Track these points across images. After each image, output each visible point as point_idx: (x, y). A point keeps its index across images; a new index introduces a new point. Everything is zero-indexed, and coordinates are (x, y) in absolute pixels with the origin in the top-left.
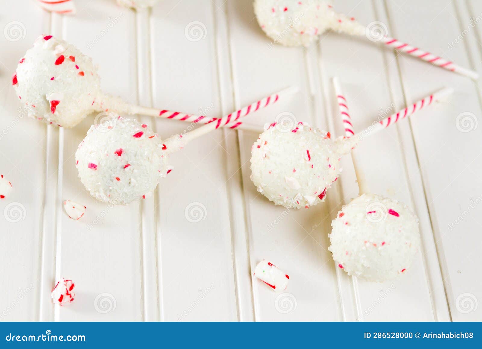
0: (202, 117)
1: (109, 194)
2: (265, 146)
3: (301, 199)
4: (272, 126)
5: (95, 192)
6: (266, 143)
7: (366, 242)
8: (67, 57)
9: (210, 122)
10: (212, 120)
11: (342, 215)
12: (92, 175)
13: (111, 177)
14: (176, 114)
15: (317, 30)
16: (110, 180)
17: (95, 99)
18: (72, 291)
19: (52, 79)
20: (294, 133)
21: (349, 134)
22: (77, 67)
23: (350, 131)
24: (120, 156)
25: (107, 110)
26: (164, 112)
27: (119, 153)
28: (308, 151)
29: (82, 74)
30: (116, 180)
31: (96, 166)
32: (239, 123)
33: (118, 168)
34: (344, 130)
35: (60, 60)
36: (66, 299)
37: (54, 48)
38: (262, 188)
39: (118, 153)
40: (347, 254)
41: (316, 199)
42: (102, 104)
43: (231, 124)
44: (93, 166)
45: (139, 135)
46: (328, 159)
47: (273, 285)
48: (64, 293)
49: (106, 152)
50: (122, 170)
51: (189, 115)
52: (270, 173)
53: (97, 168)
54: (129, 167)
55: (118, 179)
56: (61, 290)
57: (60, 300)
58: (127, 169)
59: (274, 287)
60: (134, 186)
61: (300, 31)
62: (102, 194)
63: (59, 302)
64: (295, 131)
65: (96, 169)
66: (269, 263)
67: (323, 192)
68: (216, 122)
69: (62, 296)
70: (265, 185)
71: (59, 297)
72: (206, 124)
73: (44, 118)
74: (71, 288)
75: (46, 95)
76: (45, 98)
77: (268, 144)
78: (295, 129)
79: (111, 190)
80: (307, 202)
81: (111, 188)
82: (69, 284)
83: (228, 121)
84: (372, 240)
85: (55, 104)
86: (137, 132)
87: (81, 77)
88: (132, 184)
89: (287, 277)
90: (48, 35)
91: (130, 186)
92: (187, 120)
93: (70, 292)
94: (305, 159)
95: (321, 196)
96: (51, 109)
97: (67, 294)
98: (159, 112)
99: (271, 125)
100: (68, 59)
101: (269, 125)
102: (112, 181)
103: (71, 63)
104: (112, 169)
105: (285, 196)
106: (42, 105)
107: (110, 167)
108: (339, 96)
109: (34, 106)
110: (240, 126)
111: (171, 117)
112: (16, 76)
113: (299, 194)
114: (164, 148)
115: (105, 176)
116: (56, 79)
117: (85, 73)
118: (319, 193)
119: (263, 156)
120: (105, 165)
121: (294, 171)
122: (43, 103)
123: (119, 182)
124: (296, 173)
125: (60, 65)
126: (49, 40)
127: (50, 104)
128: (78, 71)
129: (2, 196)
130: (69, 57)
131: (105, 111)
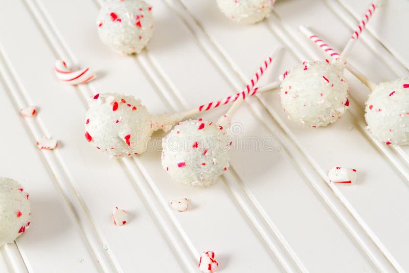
0: (229, 98)
1: (202, 178)
2: (291, 90)
3: (335, 112)
4: (286, 75)
5: (191, 182)
6: (290, 87)
7: (400, 115)
8: (119, 102)
9: (236, 98)
10: (237, 96)
11: (371, 107)
12: (184, 171)
13: (198, 165)
14: (210, 104)
17: (151, 121)
18: (215, 257)
19: (117, 122)
20: (306, 71)
21: (335, 56)
22: (129, 105)
23: (335, 54)
24: (197, 148)
25: (162, 126)
26: (201, 107)
28: (324, 77)
29: (135, 108)
30: (203, 166)
31: (184, 163)
32: (256, 89)
33: (201, 156)
35: (116, 107)
36: (214, 265)
37: (104, 101)
38: (303, 120)
40: (390, 131)
41: (345, 108)
42: (157, 124)
43: (251, 92)
44: (180, 165)
45: (202, 126)
46: (339, 76)
47: (349, 181)
48: (210, 262)
50: (204, 156)
51: (220, 101)
52: (305, 105)
54: (207, 152)
55: (204, 164)
56: (206, 261)
57: (210, 269)
58: (207, 154)
59: (350, 182)
60: (217, 164)
61: (261, 7)
62: (197, 181)
63: (209, 271)
64: (306, 69)
65: (185, 165)
66: (337, 168)
67: (347, 100)
68: (241, 95)
69: (210, 266)
71: (208, 267)
72: (234, 101)
73: (123, 153)
74: (213, 256)
75: (119, 135)
76: (119, 138)
77: (292, 87)
78: (304, 68)
79: (202, 175)
80: (339, 113)
81: (202, 173)
82: (210, 254)
83: (249, 90)
85: (128, 138)
86: (200, 125)
87: (135, 111)
88: (215, 163)
89: (354, 170)
90: (95, 95)
91: (213, 165)
92: (220, 105)
93: (214, 260)
94: (325, 83)
95: (347, 104)
96: (126, 144)
97: (213, 262)
98: (198, 109)
99: (284, 75)
100: (121, 103)
101: (283, 76)
102: (200, 168)
103: (124, 104)
104: (197, 159)
105: (323, 117)
106: (119, 144)
107: (194, 159)
108: (311, 37)
109: (113, 148)
110: (258, 90)
111: (208, 108)
112: (88, 134)
113: (332, 110)
114: (221, 128)
115: (194, 167)
116: (119, 120)
117: (136, 107)
118: (345, 103)
119: (294, 97)
120: (190, 160)
121: (322, 95)
122: (118, 142)
123: (206, 166)
124: (325, 96)
125: (118, 109)
126: (99, 98)
127: (125, 140)
128: (131, 108)
129: (124, 223)
130: (121, 101)
131: (161, 128)
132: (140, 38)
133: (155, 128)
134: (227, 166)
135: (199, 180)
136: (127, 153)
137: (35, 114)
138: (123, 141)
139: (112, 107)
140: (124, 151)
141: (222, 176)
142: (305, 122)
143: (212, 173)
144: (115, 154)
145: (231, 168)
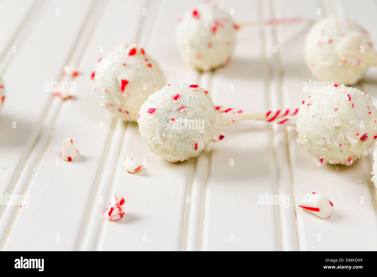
1: (164, 136)
5: (152, 136)
8: (138, 50)
12: (150, 120)
13: (167, 119)
16: (166, 121)
19: (124, 64)
22: (146, 60)
24: (176, 100)
28: (348, 95)
29: (150, 66)
30: (171, 121)
33: (174, 110)
35: (133, 52)
36: (116, 211)
39: (175, 98)
41: (358, 142)
45: (195, 86)
46: (368, 108)
48: (114, 206)
49: (164, 98)
50: (177, 112)
52: (314, 117)
53: (155, 111)
54: (184, 110)
57: (110, 213)
58: (181, 111)
59: (318, 210)
62: (158, 138)
63: (108, 216)
66: (313, 193)
69: (112, 209)
70: (309, 131)
71: (109, 210)
73: (114, 103)
74: (121, 202)
75: (117, 75)
79: (166, 132)
80: (349, 144)
81: (166, 129)
82: (120, 200)
85: (125, 83)
87: (149, 68)
89: (332, 204)
94: (346, 100)
95: (363, 138)
96: (120, 90)
97: (118, 208)
100: (140, 52)
102: (168, 122)
103: (142, 56)
104: (169, 111)
105: (329, 138)
106: (114, 88)
107: (167, 109)
109: (106, 91)
110: (288, 122)
112: (94, 73)
113: (341, 134)
115: (162, 118)
116: (127, 65)
117: (152, 65)
118: (361, 136)
119: (307, 105)
120: (162, 109)
121: (336, 110)
125: (133, 55)
128: (147, 63)
129: (70, 159)
130: (140, 50)
132: (210, 46)
135: (161, 137)
137: (74, 76)
138: (118, 85)
139: (128, 52)
142: (309, 141)
144: (107, 101)
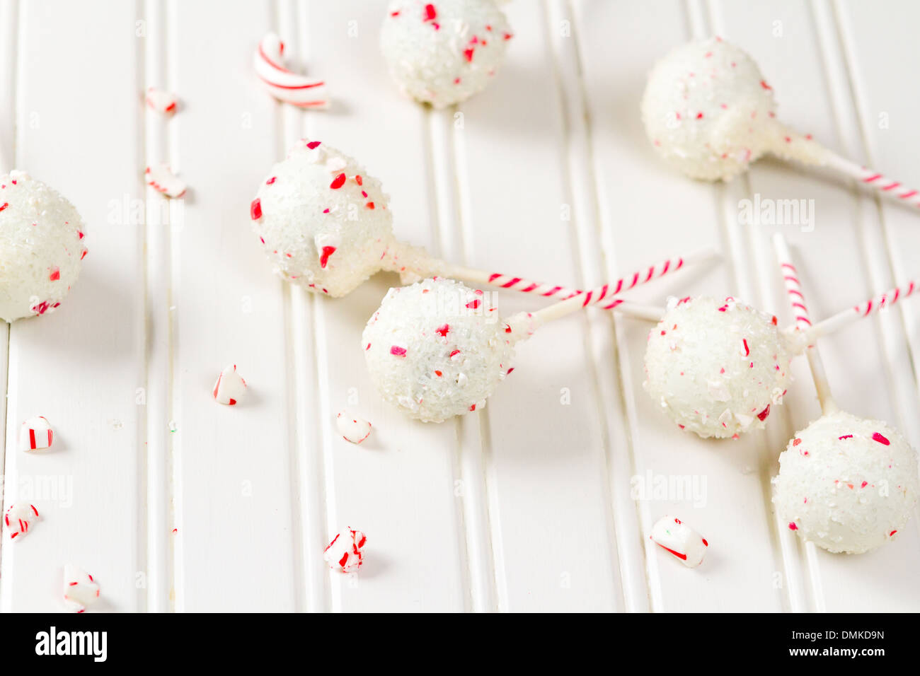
0: (558, 288)
1: (420, 397)
2: (674, 332)
3: (730, 417)
4: (683, 302)
5: (396, 394)
6: (675, 327)
7: (837, 481)
8: (350, 177)
9: (571, 296)
10: (575, 293)
11: (797, 442)
12: (396, 366)
13: (427, 369)
14: (516, 280)
15: (749, 153)
16: (426, 375)
17: (388, 248)
18: (363, 547)
19: (326, 211)
20: (722, 313)
21: (802, 324)
22: (365, 195)
23: (804, 319)
24: (444, 337)
25: (403, 269)
26: (496, 276)
27: (444, 332)
28: (745, 341)
29: (371, 205)
30: (436, 376)
31: (405, 351)
32: (619, 302)
33: (441, 355)
34: (795, 319)
35: (338, 183)
36: (353, 559)
37: (323, 160)
38: (666, 401)
39: (441, 331)
40: (805, 502)
41: (753, 421)
42: (396, 258)
43: (607, 301)
44: (397, 351)
46: (775, 357)
47: (682, 553)
48: (350, 550)
49: (421, 330)
50: (447, 359)
51: (537, 284)
52: (682, 374)
53: (406, 353)
54: (458, 355)
55: (439, 374)
56: (345, 545)
57: (343, 562)
58: (453, 358)
59: (684, 557)
60: (462, 387)
61: (721, 153)
62: (408, 398)
63: (340, 566)
64: (723, 310)
65: (405, 356)
66: (676, 521)
67: (766, 410)
68: (583, 297)
69: (346, 555)
70: (672, 395)
71: (341, 557)
72: (564, 299)
73: (302, 276)
74: (361, 544)
75: (315, 238)
76: (312, 242)
77: (679, 329)
78: (722, 306)
79: (424, 392)
80: (738, 425)
81: (426, 388)
82: (358, 537)
83: (603, 295)
84: (846, 479)
85: (329, 251)
87: (370, 210)
88: (460, 384)
89: (705, 542)
90: (313, 141)
91: (455, 385)
92: (534, 291)
93: (359, 550)
94: (740, 353)
95: (762, 416)
96: (319, 261)
97: (356, 552)
98: (487, 277)
99: (681, 301)
100: (352, 181)
101: (677, 301)
102: (430, 377)
103: (356, 187)
104: (431, 357)
105: (705, 413)
106: (305, 254)
107: (428, 353)
108: (785, 265)
109: (289, 256)
110: (620, 305)
111: (508, 285)
112: (259, 205)
113: (728, 411)
114: (508, 330)
115: (418, 368)
116: (331, 211)
117: (375, 205)
118: (759, 411)
119: (671, 348)
120: (419, 351)
121: (723, 371)
122: (306, 250)
123: (440, 379)
124: (726, 376)
125: (339, 189)
126: (317, 149)
127: (320, 253)
128: (366, 201)
129: (233, 402)
130: (354, 177)
131: (399, 271)
132: (457, 81)
133: (388, 266)
134: (480, 405)
135: (415, 398)
136: (311, 280)
137: (171, 112)
138: (316, 254)
139: (331, 180)
140: (307, 272)
141: (460, 418)
142: (670, 407)
143: (444, 399)
144: (286, 269)
145: (485, 412)
